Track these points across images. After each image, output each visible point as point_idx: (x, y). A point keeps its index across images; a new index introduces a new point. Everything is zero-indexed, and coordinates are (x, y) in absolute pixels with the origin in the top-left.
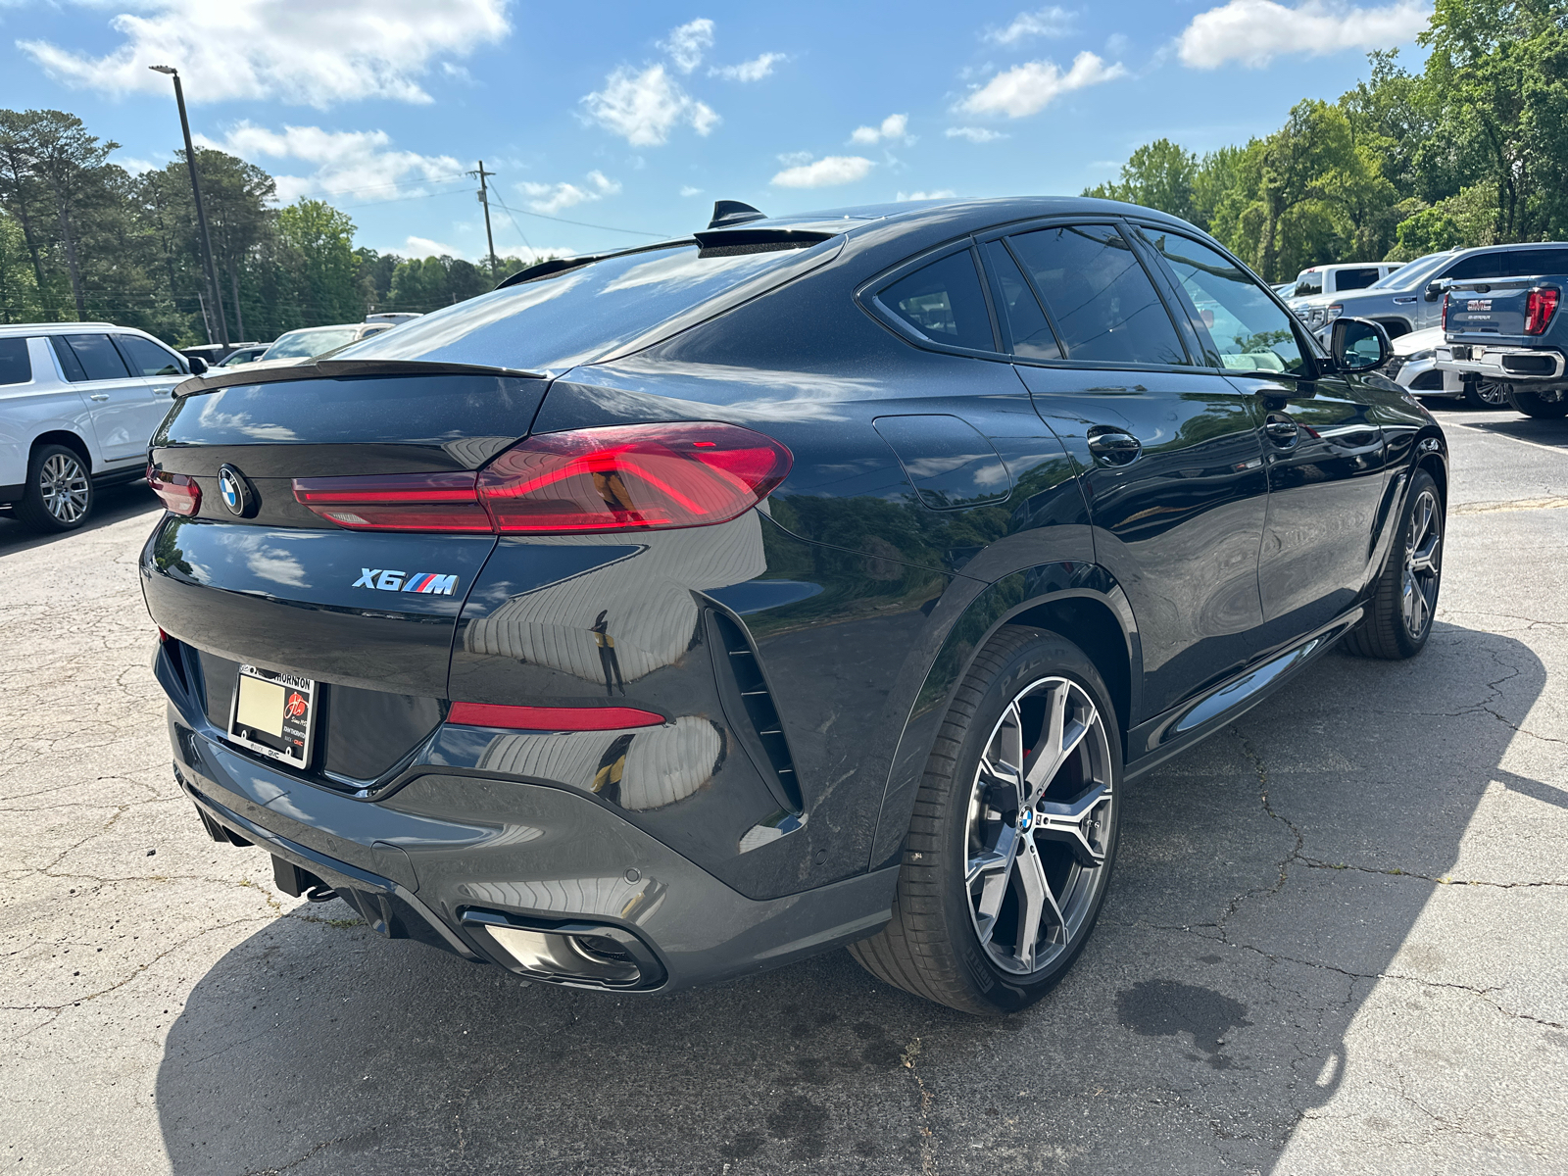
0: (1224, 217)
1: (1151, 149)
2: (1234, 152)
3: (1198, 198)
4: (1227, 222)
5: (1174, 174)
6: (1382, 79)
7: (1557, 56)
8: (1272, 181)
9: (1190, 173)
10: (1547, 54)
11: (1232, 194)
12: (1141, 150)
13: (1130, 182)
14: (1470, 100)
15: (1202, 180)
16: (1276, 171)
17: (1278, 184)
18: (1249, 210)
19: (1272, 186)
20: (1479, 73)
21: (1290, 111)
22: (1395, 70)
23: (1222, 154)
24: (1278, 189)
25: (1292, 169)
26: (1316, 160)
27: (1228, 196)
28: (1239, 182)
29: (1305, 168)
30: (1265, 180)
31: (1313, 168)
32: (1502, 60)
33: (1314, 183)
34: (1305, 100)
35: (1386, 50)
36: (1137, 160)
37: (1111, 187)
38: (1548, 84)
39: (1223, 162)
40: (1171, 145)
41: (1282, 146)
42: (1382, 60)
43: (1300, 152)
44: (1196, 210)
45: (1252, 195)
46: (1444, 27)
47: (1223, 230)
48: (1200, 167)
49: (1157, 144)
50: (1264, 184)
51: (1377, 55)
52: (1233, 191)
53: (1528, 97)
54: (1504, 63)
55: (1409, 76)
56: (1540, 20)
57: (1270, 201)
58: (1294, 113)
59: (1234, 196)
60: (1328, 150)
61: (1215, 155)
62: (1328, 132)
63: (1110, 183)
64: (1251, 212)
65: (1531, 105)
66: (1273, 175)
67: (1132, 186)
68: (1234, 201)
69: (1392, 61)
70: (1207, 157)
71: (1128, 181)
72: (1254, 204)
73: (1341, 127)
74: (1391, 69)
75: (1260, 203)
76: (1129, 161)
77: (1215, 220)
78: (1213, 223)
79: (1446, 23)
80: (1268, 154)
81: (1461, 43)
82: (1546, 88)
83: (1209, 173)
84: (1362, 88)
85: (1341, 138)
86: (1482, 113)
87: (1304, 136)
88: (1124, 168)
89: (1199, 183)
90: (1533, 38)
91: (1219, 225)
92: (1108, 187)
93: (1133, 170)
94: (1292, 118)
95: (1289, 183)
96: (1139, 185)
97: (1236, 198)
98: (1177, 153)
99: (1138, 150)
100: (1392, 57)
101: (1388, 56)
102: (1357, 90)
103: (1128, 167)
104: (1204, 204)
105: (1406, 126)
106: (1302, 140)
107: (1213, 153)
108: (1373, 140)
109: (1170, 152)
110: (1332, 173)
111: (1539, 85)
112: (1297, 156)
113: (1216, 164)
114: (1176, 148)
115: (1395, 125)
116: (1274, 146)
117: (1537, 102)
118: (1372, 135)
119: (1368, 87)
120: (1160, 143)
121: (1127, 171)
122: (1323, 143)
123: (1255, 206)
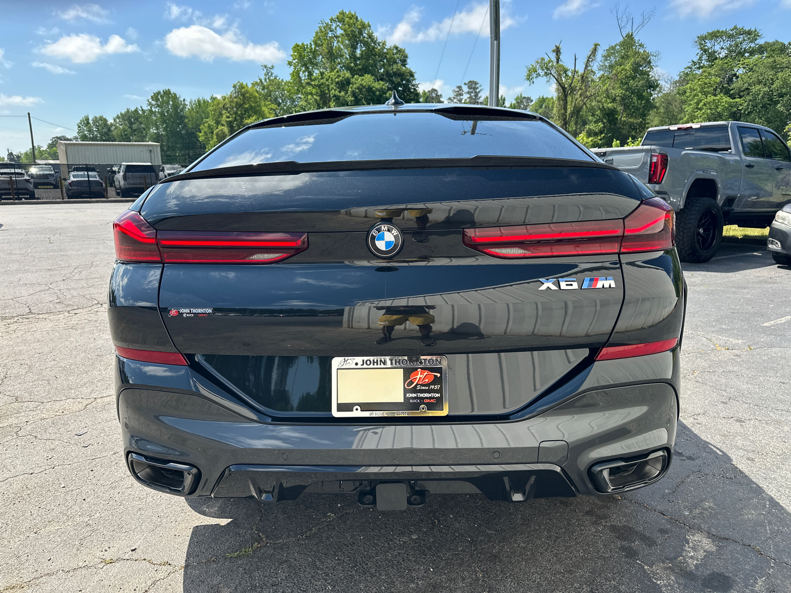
0: (205, 131)
1: (162, 93)
2: (204, 100)
3: (189, 121)
4: (207, 134)
5: (176, 106)
6: (269, 78)
7: (341, 81)
8: (228, 117)
9: (183, 108)
10: (337, 80)
11: (208, 121)
12: (157, 93)
13: (153, 108)
14: (311, 94)
15: (190, 113)
16: (229, 113)
17: (230, 119)
18: (218, 130)
19: (228, 120)
20: (313, 83)
21: (233, 85)
22: (274, 75)
23: (199, 101)
24: (230, 122)
25: (236, 113)
26: (246, 110)
27: (207, 122)
28: (211, 116)
29: (242, 113)
30: (224, 116)
31: (246, 114)
32: (321, 79)
33: (247, 121)
34: (239, 82)
35: (269, 66)
36: (155, 97)
37: (142, 109)
38: (340, 92)
39: (200, 105)
40: (172, 93)
41: (231, 102)
42: (268, 69)
43: (239, 105)
44: (188, 127)
45: (218, 123)
46: (297, 60)
47: (206, 138)
48: (188, 106)
49: (165, 91)
50: (224, 119)
51: (266, 67)
52: (208, 120)
53: (333, 97)
54: (322, 81)
55: (279, 79)
56: (333, 65)
57: (228, 126)
58: (234, 87)
59: (209, 122)
60: (251, 106)
61: (195, 101)
62: (251, 98)
63: (141, 107)
64: (219, 131)
65: (334, 100)
66: (228, 115)
67: (154, 110)
68: (209, 124)
69: (272, 71)
70: (191, 101)
71: (151, 107)
72: (220, 128)
73: (255, 97)
74: (272, 74)
75: (223, 127)
76: (151, 98)
77: (201, 133)
78: (200, 134)
79: (297, 59)
80: (224, 105)
81: (304, 69)
82: (339, 94)
83: (193, 109)
84: (261, 80)
85: (256, 102)
86: (316, 100)
87: (240, 98)
88: (148, 101)
89: (189, 114)
90: (331, 72)
91: (203, 135)
92: (141, 109)
93: (154, 103)
94: (233, 89)
95: (235, 120)
96: (157, 110)
97: (211, 123)
98: (175, 98)
99: (155, 92)
100: (272, 69)
101: (270, 68)
102: (259, 81)
103: (150, 100)
104: (193, 124)
105: (280, 101)
106: (239, 100)
107: (194, 100)
108: (269, 105)
109: (172, 96)
110: (254, 118)
111: (337, 92)
112: (238, 107)
113: (196, 105)
114: (175, 94)
115: (276, 99)
116: (227, 101)
117: (336, 99)
118: (267, 103)
119: (263, 81)
120: (166, 91)
121: (150, 103)
122: (249, 103)
123: (221, 128)
